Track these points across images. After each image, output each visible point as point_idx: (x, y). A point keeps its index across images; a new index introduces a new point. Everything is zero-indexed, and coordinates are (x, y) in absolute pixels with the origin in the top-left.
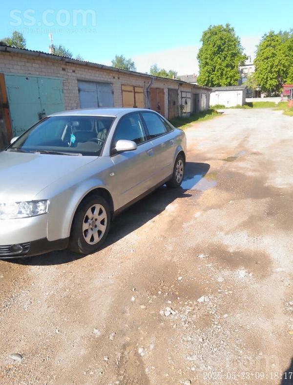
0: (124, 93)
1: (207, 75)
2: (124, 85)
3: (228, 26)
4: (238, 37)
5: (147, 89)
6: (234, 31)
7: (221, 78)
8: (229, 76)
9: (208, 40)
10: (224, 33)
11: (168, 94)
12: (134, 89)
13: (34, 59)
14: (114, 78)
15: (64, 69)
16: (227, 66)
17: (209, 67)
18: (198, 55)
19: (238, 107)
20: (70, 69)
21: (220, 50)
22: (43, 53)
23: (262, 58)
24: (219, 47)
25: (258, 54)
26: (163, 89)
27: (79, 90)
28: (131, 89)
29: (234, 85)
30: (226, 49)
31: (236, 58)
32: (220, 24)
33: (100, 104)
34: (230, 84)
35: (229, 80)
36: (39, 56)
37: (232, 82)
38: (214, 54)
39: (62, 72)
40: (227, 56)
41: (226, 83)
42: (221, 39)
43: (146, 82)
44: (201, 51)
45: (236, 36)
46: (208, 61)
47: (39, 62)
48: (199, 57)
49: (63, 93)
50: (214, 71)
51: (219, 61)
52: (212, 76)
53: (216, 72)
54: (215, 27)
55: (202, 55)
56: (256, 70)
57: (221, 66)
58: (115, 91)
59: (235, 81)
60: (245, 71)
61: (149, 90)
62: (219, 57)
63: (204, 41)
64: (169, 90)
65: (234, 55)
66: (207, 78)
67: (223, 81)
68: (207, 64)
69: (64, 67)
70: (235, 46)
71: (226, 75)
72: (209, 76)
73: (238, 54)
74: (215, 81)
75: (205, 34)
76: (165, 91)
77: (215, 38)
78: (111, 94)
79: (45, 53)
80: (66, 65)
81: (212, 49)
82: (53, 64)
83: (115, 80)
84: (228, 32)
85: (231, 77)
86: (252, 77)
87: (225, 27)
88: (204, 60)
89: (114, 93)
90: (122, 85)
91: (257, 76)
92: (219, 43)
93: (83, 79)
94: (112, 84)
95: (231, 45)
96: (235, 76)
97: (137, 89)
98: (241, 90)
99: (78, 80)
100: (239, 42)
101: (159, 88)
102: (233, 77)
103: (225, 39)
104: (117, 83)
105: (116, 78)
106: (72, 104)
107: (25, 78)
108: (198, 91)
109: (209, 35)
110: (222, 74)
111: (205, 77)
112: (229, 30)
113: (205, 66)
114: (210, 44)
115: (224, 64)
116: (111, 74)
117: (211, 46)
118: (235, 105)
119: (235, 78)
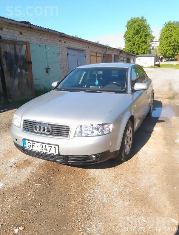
0: (91, 57)
1: (130, 47)
2: (91, 52)
3: (142, 18)
4: (149, 24)
5: (103, 55)
6: (146, 21)
7: (139, 50)
8: (143, 49)
9: (130, 26)
10: (140, 22)
11: (114, 58)
12: (97, 55)
13: (43, 34)
14: (86, 47)
15: (60, 41)
16: (142, 42)
17: (131, 42)
18: (124, 35)
19: (152, 67)
20: (63, 40)
21: (138, 32)
22: (50, 30)
23: (164, 37)
24: (137, 30)
25: (161, 35)
26: (112, 55)
27: (68, 54)
28: (95, 54)
29: (147, 54)
30: (141, 32)
31: (148, 37)
32: (138, 17)
33: (79, 64)
34: (144, 53)
35: (143, 51)
36: (48, 31)
37: (145, 52)
38: (134, 35)
39: (59, 43)
40: (142, 36)
41: (142, 52)
42: (139, 26)
43: (103, 50)
44: (126, 33)
45: (148, 24)
46: (130, 39)
47: (47, 36)
48: (125, 37)
49: (59, 55)
50: (134, 45)
51: (137, 39)
52: (133, 48)
53: (135, 46)
54: (134, 18)
55: (127, 36)
56: (160, 45)
57: (139, 42)
58: (86, 55)
59: (147, 51)
60: (153, 45)
61: (104, 55)
62: (137, 37)
63: (128, 27)
64: (115, 55)
65: (146, 35)
66: (130, 50)
67: (140, 51)
68: (130, 41)
69: (60, 39)
70: (147, 30)
71: (141, 47)
72: (131, 48)
73: (149, 35)
74: (135, 51)
75: (129, 23)
76: (113, 56)
77: (135, 25)
78: (85, 57)
79: (52, 30)
80: (61, 38)
81: (133, 32)
82: (54, 37)
83: (87, 49)
84: (143, 21)
85: (145, 49)
86: (158, 49)
87: (141, 18)
88: (128, 39)
89: (86, 57)
90: (90, 52)
91: (161, 48)
92: (137, 28)
93: (70, 47)
94: (85, 51)
95: (145, 29)
96: (147, 48)
97: (98, 55)
98: (154, 57)
99: (67, 48)
100: (150, 27)
101: (109, 54)
102: (146, 49)
103: (141, 26)
104: (88, 51)
105: (87, 47)
106: (64, 63)
107: (39, 45)
108: (129, 57)
109: (130, 23)
110: (139, 47)
111: (129, 49)
112: (143, 20)
113: (129, 42)
114: (131, 29)
115: (140, 41)
116: (85, 45)
117: (132, 30)
118: (150, 66)
119: (147, 50)
